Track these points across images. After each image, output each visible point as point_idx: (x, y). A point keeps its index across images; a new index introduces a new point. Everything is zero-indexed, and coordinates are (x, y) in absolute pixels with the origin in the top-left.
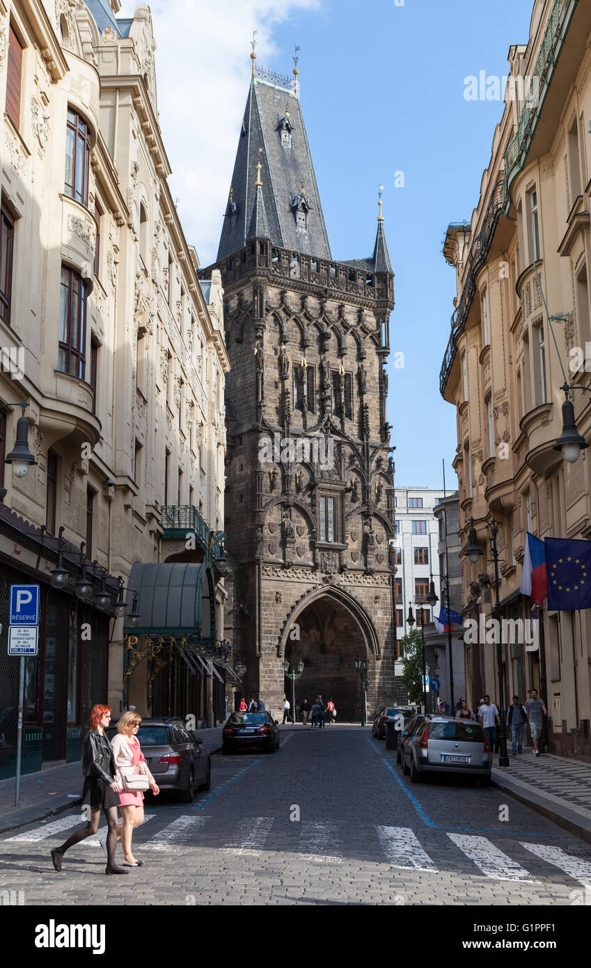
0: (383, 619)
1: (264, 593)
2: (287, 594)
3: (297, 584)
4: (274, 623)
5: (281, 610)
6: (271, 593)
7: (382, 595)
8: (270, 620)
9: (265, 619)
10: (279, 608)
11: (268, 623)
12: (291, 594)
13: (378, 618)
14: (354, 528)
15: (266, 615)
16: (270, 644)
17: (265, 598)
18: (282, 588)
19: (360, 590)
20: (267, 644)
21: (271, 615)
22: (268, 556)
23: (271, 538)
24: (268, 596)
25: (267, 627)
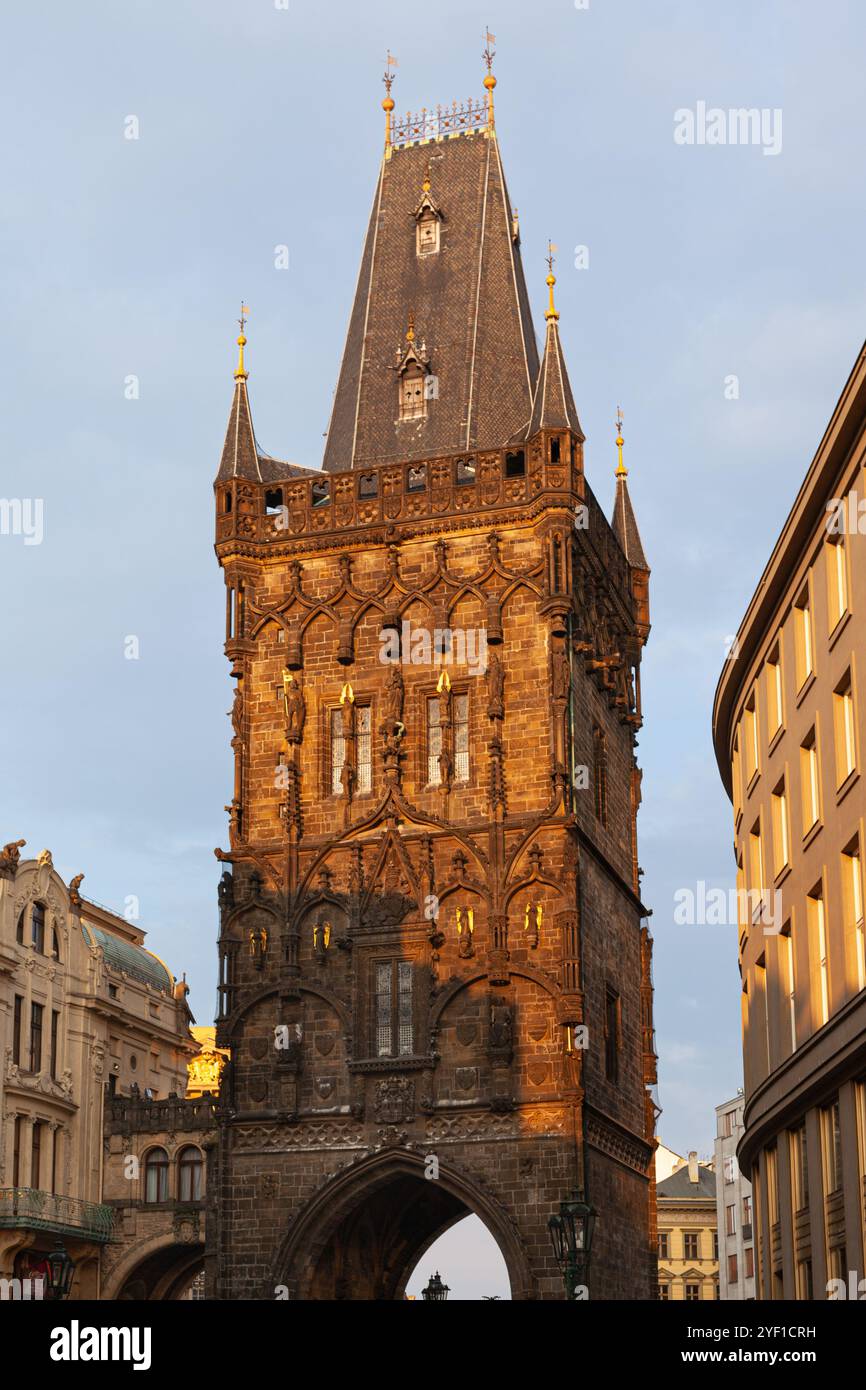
0: (543, 1209)
1: (237, 1181)
2: (289, 1179)
3: (313, 1156)
4: (258, 1240)
5: (274, 1213)
6: (254, 1180)
7: (542, 1154)
8: (249, 1236)
9: (237, 1234)
10: (271, 1210)
11: (245, 1241)
12: (298, 1177)
13: (531, 1209)
14: (464, 1017)
15: (240, 1226)
16: (250, 1283)
17: (239, 1192)
18: (279, 1167)
19: (481, 1151)
20: (241, 1283)
21: (252, 1224)
22: (248, 1107)
23: (255, 1069)
24: (247, 1186)
25: (243, 1249)
